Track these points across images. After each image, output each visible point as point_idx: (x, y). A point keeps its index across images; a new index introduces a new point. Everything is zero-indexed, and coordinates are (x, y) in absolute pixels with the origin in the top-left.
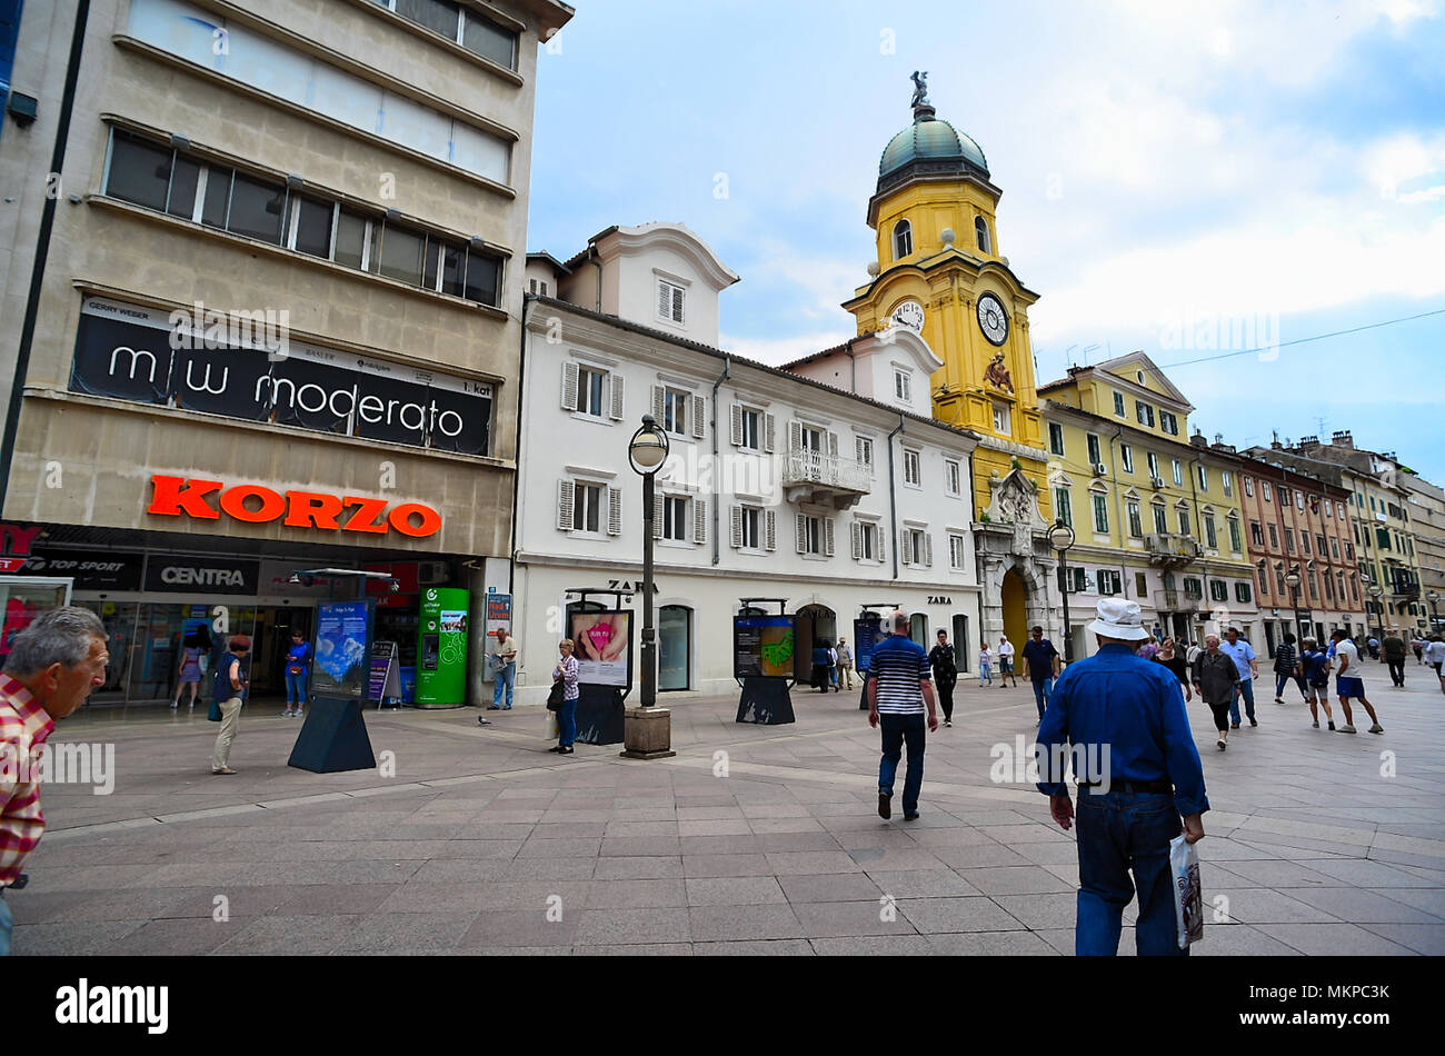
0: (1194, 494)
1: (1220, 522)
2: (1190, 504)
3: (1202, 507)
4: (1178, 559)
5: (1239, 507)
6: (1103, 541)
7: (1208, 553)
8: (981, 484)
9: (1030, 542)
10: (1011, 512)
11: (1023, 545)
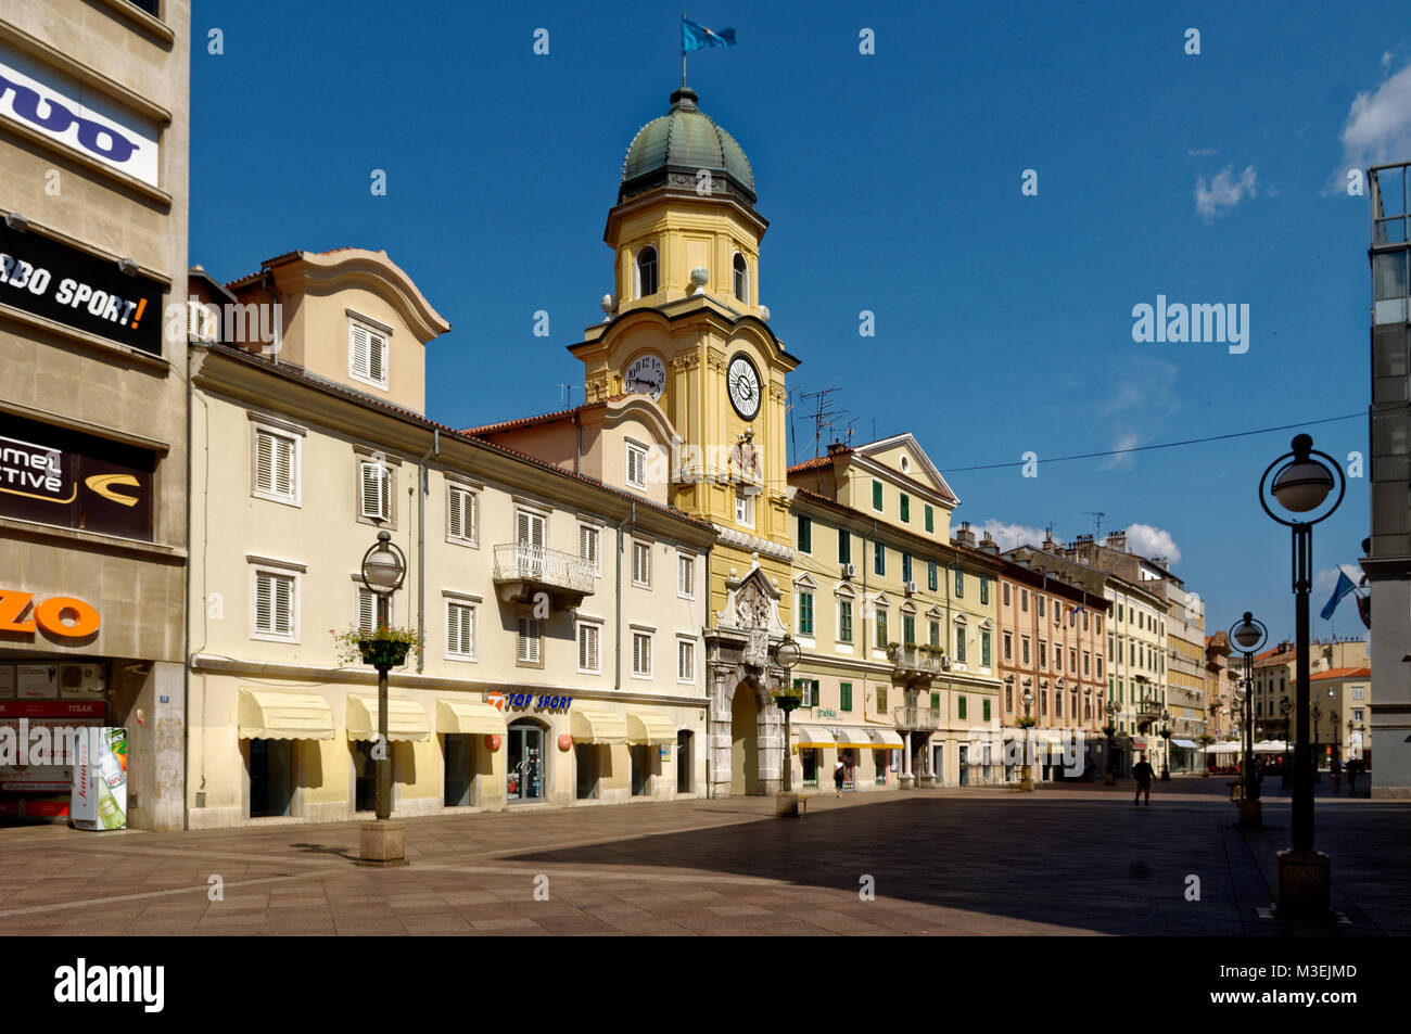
0: (948, 601)
1: (973, 634)
2: (943, 611)
3: (954, 615)
4: (922, 673)
5: (995, 619)
6: (846, 652)
7: (956, 667)
8: (717, 584)
9: (766, 651)
10: (749, 617)
11: (756, 654)
